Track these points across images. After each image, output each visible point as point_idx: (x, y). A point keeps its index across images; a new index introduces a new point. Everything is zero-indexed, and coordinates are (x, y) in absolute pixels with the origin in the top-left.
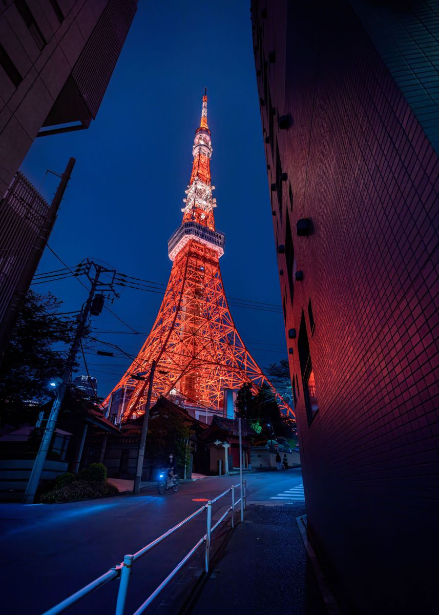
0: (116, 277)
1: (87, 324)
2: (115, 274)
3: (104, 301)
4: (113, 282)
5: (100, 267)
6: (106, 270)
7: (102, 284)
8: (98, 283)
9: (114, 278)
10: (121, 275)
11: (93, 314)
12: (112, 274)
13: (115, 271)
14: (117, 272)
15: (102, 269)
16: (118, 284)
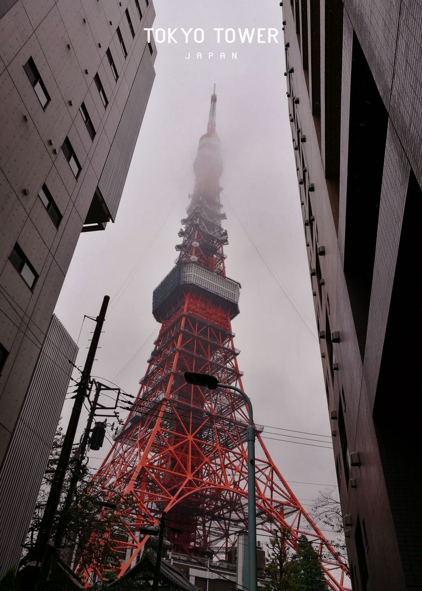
0: (120, 398)
1: (84, 462)
2: (119, 393)
3: (105, 431)
4: (116, 406)
5: (100, 384)
6: (108, 388)
7: (103, 408)
8: (97, 406)
9: (118, 399)
10: (127, 395)
11: (92, 449)
12: (115, 393)
13: (119, 389)
14: (121, 391)
15: (102, 387)
16: (124, 408)
